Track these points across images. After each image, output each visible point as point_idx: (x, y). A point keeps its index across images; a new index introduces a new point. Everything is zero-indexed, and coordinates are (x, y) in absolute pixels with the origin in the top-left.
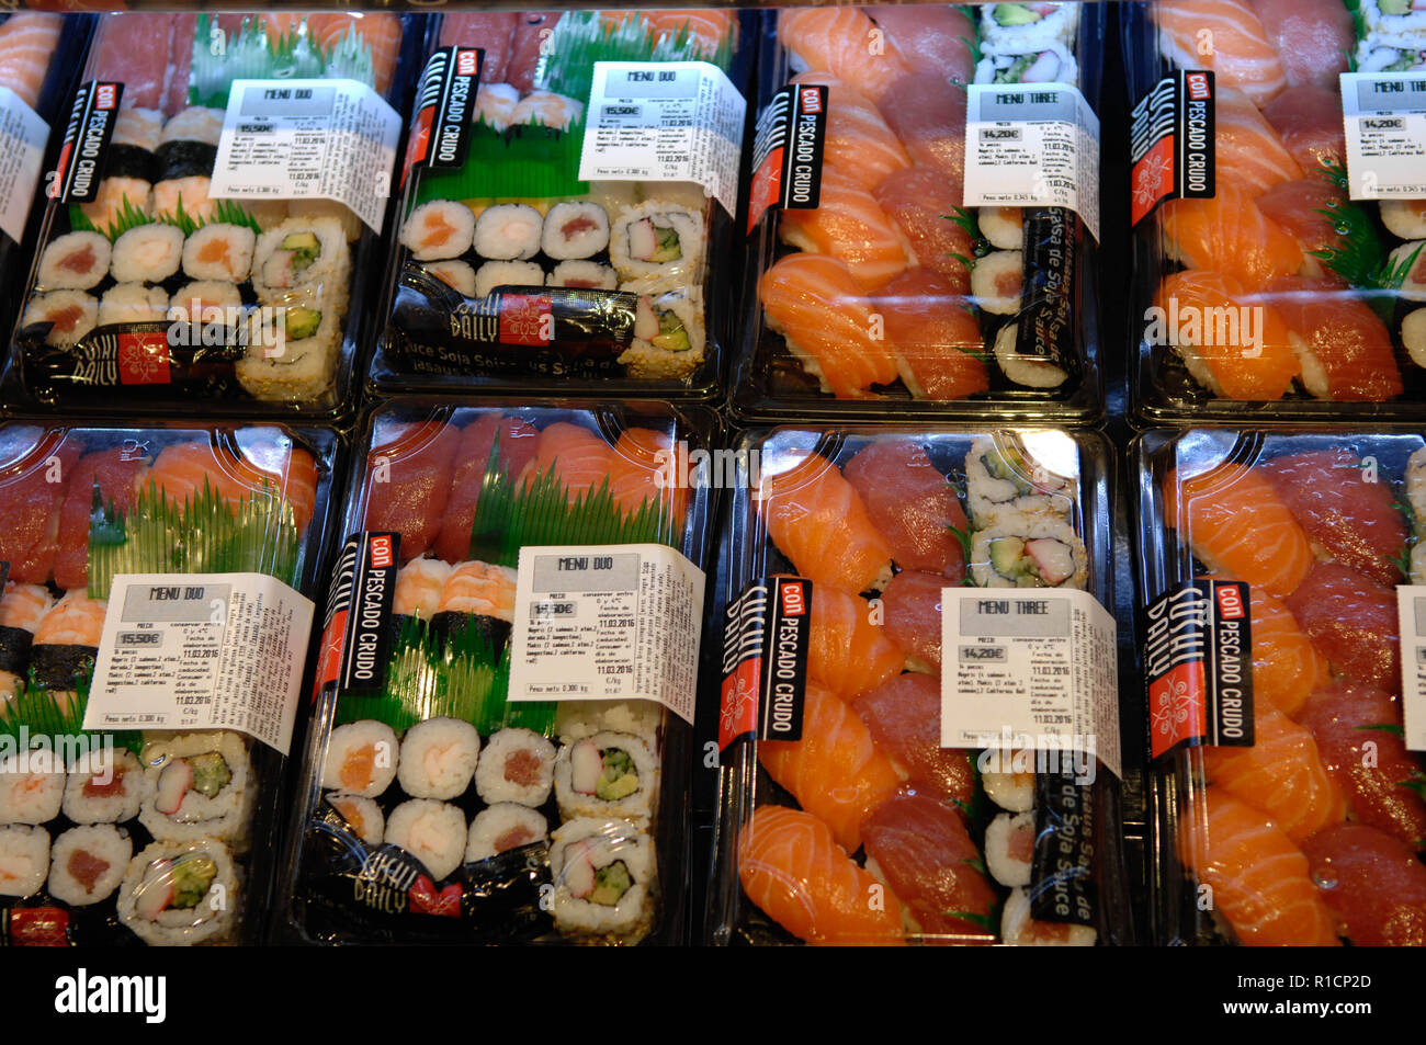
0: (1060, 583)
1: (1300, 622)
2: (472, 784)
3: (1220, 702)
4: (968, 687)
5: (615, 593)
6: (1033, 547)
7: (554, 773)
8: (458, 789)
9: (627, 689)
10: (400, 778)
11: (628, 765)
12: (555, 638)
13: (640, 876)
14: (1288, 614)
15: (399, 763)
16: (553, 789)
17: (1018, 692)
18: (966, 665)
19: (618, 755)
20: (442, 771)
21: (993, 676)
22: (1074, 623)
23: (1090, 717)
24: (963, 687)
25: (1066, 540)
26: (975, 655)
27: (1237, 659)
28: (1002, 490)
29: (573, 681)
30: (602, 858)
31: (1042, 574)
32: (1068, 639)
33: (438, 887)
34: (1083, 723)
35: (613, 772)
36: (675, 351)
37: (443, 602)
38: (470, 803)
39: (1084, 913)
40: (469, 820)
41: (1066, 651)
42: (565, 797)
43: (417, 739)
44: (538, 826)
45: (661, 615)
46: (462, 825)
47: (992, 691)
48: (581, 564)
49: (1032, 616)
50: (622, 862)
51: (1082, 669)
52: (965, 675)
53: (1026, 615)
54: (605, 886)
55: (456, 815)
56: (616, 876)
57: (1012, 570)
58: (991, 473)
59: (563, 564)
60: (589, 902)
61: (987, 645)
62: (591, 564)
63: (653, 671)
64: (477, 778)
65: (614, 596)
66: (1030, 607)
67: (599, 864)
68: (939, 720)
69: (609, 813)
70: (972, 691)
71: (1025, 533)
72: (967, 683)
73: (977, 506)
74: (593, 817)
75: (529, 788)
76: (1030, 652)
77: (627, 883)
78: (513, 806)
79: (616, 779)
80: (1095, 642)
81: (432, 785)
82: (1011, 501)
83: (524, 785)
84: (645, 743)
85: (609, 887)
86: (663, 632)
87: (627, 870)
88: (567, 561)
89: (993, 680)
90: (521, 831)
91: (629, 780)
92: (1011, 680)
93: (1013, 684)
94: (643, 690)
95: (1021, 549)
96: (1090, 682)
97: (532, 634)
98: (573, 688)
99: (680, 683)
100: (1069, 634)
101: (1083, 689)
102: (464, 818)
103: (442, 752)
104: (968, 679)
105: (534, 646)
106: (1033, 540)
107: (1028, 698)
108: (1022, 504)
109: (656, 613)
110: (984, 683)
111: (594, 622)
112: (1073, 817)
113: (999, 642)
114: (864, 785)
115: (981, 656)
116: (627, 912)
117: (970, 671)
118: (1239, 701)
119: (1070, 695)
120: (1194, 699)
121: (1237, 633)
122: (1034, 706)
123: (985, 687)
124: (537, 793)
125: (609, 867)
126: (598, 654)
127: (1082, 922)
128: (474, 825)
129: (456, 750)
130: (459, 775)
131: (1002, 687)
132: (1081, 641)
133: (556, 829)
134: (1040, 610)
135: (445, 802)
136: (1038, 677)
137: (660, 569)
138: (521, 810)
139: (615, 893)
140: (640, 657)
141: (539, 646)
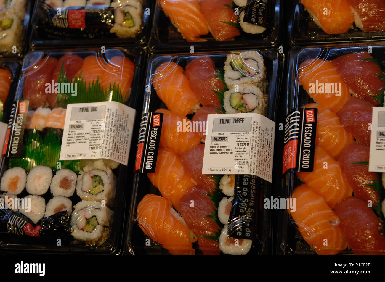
0: (252, 111)
1: (341, 121)
2: (49, 189)
3: (302, 155)
4: (213, 152)
5: (97, 120)
6: (244, 96)
7: (76, 184)
8: (44, 191)
9: (98, 155)
10: (26, 187)
11: (101, 182)
12: (76, 137)
13: (100, 221)
14: (336, 118)
15: (26, 182)
16: (76, 191)
17: (231, 153)
18: (213, 143)
19: (98, 178)
20: (40, 185)
21: (222, 147)
22: (253, 126)
23: (256, 162)
24: (211, 152)
25: (256, 93)
26: (217, 139)
27: (310, 138)
28: (236, 75)
29: (81, 153)
30: (89, 215)
31: (247, 107)
32: (250, 132)
33: (33, 226)
34: (253, 164)
35: (95, 184)
36: (129, 27)
37: (46, 124)
38: (48, 196)
39: (248, 234)
40: (47, 202)
41: (249, 137)
42: (79, 193)
43: (32, 174)
44: (68, 204)
45: (112, 127)
46: (44, 204)
47: (221, 153)
48: (87, 110)
49: (238, 124)
50: (95, 216)
51: (254, 143)
52: (213, 147)
53: (236, 124)
54: (89, 225)
55: (42, 201)
56: (93, 222)
57: (236, 105)
58: (233, 68)
59: (81, 110)
60: (84, 231)
61: (221, 136)
62: (90, 110)
63: (108, 148)
64: (51, 187)
65: (97, 121)
66: (238, 121)
67: (88, 217)
68: (202, 164)
69: (93, 199)
70: (214, 153)
71: (242, 92)
72: (213, 150)
73: (227, 81)
74: (87, 200)
75: (67, 190)
76: (236, 137)
77: (97, 224)
78: (60, 197)
79: (96, 187)
80: (261, 132)
81: (36, 190)
82: (239, 79)
83: (66, 189)
84: (107, 174)
85: (90, 225)
86: (113, 134)
87: (97, 219)
88: (82, 109)
89: (222, 149)
90: (63, 206)
91: (100, 187)
92: (228, 148)
93: (229, 150)
94: (104, 155)
95: (240, 98)
96: (257, 148)
97: (69, 136)
98: (81, 155)
99: (120, 151)
100: (251, 131)
101: (254, 151)
102: (45, 201)
103: (40, 178)
104: (213, 149)
105: (69, 140)
106: (244, 94)
107: (234, 155)
108: (243, 80)
109: (110, 127)
110: (219, 150)
111: (89, 131)
112: (246, 199)
113: (226, 134)
114: (180, 186)
115: (219, 140)
116: (95, 234)
117: (215, 145)
118: (309, 154)
119: (248, 154)
120: (293, 154)
121: (311, 128)
122: (235, 158)
123: (219, 151)
124: (70, 192)
125: (91, 218)
126: (90, 143)
127: (247, 238)
128: (48, 204)
129: (45, 177)
130: (45, 186)
131: (225, 151)
132: (255, 133)
133: (75, 205)
134: (241, 122)
135: (39, 196)
136: (238, 147)
137: (114, 111)
138: (63, 198)
139: (92, 227)
140: (104, 143)
141: (71, 140)
